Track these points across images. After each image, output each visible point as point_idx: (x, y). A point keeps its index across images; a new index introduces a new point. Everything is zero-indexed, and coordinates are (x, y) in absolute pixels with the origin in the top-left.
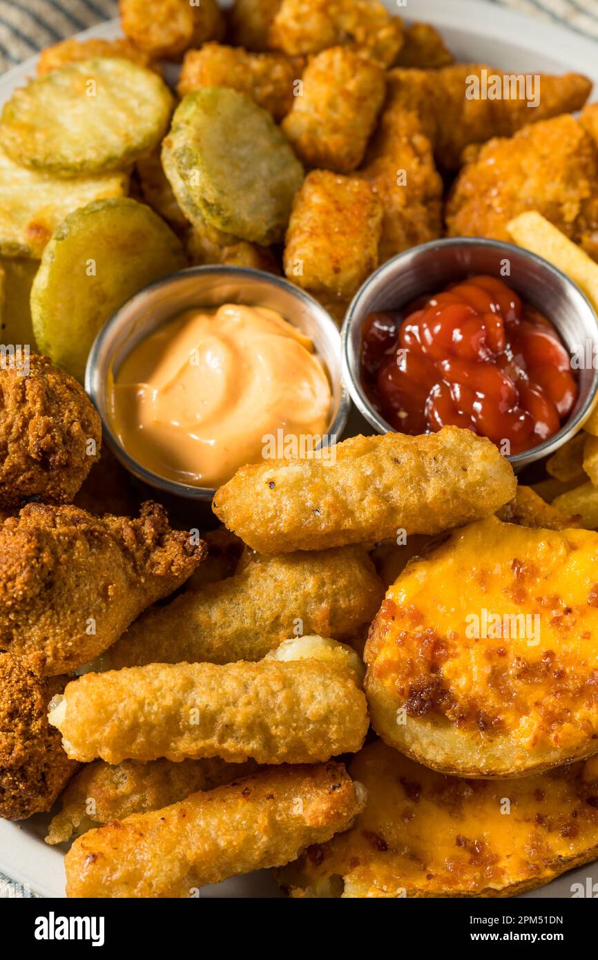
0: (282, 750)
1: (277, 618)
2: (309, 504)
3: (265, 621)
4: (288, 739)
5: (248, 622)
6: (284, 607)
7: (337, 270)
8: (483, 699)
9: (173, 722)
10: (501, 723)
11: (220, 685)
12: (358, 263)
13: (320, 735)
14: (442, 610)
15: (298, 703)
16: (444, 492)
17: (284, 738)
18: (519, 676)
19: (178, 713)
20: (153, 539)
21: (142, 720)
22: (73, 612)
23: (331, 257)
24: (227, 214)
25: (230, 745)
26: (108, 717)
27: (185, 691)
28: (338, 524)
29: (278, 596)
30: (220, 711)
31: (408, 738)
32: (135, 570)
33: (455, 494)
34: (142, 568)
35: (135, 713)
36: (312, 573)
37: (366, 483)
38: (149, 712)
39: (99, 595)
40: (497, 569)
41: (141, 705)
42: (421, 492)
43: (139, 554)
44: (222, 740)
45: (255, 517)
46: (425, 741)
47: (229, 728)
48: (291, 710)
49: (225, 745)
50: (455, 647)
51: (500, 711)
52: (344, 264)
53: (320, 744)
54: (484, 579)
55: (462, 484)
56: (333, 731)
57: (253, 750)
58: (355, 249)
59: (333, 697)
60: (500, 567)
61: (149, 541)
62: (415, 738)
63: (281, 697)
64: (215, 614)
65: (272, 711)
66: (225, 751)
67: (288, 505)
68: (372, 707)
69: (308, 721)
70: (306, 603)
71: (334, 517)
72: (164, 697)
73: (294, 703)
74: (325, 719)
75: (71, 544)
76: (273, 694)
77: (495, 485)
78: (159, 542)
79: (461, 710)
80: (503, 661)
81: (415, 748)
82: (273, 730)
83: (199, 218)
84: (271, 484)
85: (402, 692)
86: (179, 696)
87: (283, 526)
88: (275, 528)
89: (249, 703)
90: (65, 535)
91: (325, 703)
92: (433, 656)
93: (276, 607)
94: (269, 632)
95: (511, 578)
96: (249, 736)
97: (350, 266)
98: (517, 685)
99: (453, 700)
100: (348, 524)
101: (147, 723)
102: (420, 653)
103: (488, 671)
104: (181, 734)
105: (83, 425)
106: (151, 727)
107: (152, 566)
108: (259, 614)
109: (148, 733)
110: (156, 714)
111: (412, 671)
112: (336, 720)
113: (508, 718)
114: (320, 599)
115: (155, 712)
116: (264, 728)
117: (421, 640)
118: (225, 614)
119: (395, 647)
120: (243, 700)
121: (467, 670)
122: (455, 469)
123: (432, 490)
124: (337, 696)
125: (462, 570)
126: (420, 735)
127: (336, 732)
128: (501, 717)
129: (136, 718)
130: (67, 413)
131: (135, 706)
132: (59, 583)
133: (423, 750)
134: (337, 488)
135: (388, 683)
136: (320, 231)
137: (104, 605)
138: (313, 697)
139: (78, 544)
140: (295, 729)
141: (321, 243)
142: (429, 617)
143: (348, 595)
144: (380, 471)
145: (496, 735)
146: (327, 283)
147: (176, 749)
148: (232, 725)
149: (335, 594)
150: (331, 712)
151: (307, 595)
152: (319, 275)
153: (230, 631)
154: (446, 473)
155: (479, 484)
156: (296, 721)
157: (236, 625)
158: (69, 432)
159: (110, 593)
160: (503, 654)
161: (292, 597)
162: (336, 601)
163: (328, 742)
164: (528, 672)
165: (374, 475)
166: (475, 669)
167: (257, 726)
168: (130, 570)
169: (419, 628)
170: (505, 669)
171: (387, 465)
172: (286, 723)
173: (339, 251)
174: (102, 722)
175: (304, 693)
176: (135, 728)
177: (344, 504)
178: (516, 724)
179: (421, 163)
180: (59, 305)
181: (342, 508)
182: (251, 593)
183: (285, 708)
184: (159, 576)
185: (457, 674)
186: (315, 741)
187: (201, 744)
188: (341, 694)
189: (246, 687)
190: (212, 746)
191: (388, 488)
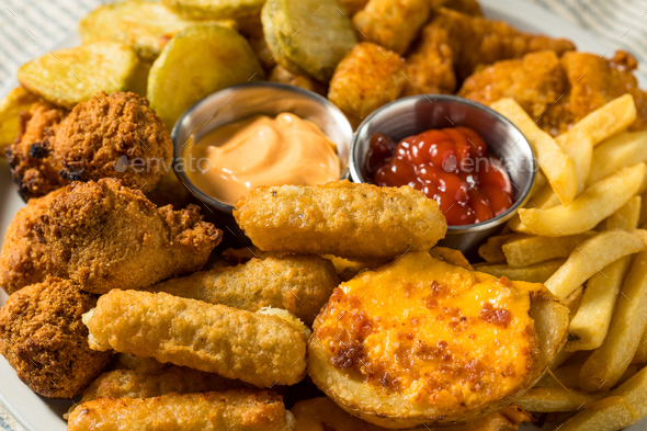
0: (238, 366)
1: (260, 291)
2: (297, 210)
3: (251, 291)
4: (243, 358)
5: (239, 290)
6: (266, 284)
7: (362, 97)
8: (389, 364)
9: (164, 328)
10: (398, 383)
11: (204, 311)
12: (378, 96)
13: (266, 361)
14: (374, 301)
15: (255, 334)
16: (392, 219)
17: (240, 356)
18: (418, 354)
19: (169, 322)
20: (187, 223)
21: (143, 320)
22: (115, 243)
23: (359, 86)
24: (295, 46)
25: (201, 353)
26: (121, 313)
27: (178, 310)
28: (314, 227)
29: (264, 277)
30: (199, 326)
31: (329, 381)
32: (169, 237)
33: (400, 224)
34: (174, 237)
35: (139, 314)
36: (291, 266)
37: (339, 204)
38: (150, 317)
39: (136, 238)
40: (421, 284)
41: (145, 311)
42: (376, 218)
43: (173, 229)
44: (197, 349)
45: (258, 213)
46: (341, 385)
47: (203, 341)
48: (249, 338)
49: (198, 353)
50: (377, 327)
51: (399, 374)
52: (367, 94)
53: (265, 367)
54: (409, 288)
55: (406, 217)
56: (276, 359)
57: (217, 361)
58: (378, 87)
59: (281, 335)
60: (423, 284)
61: (183, 223)
62: (335, 382)
63: (244, 327)
64: (218, 282)
65: (236, 335)
66: (197, 357)
67: (282, 208)
68: (309, 355)
69: (260, 348)
70: (282, 285)
71: (311, 221)
72: (162, 309)
73: (253, 333)
74: (272, 349)
75: (126, 202)
76: (240, 325)
77: (429, 223)
78: (191, 226)
79: (371, 368)
80: (408, 343)
81: (333, 388)
82: (234, 349)
83: (277, 48)
84: (274, 192)
85: (333, 349)
86: (174, 312)
87: (276, 222)
88: (271, 223)
89: (221, 326)
90: (124, 195)
91: (274, 337)
92: (361, 330)
93: (260, 283)
94: (252, 300)
95: (428, 292)
96: (215, 350)
97: (372, 96)
98: (414, 360)
99: (367, 361)
100: (320, 226)
101: (146, 323)
102: (352, 327)
103: (397, 345)
104: (169, 338)
105: (157, 139)
106: (149, 327)
107: (181, 238)
108: (248, 286)
109: (145, 332)
110: (154, 319)
111: (343, 337)
112: (279, 351)
113: (404, 380)
114: (292, 284)
115: (154, 318)
116: (227, 346)
117: (354, 317)
118: (224, 282)
119: (335, 320)
120: (218, 323)
121: (381, 342)
122: (404, 207)
123: (383, 217)
124: (284, 336)
125: (395, 280)
126: (339, 380)
127: (278, 360)
128: (399, 379)
129: (139, 318)
130: (148, 128)
131: (140, 310)
132: (110, 222)
133: (339, 391)
134: (319, 205)
135: (324, 342)
136: (356, 70)
137: (138, 246)
138: (267, 332)
139: (131, 203)
140: (250, 352)
141: (356, 77)
142: (364, 305)
143: (313, 286)
144: (352, 199)
145: (393, 392)
146: (354, 106)
147: (163, 349)
148: (206, 338)
149: (304, 283)
150: (278, 345)
151: (284, 280)
152: (349, 98)
153: (225, 293)
154: (397, 209)
155: (418, 219)
156: (251, 346)
157: (230, 290)
158: (146, 140)
159: (145, 238)
160: (411, 338)
161: (274, 279)
162: (304, 288)
163: (271, 367)
164: (424, 351)
165: (346, 201)
166: (387, 344)
167: (222, 344)
168: (165, 236)
169: (356, 310)
170: (409, 348)
171: (358, 197)
172: (243, 345)
173: (367, 85)
174: (115, 316)
175: (261, 328)
176: (136, 326)
177: (321, 214)
178: (408, 385)
179: (442, 62)
180: (167, 81)
181: (318, 216)
182: (246, 272)
183: (245, 335)
184: (184, 246)
185: (374, 344)
186: (262, 365)
187: (181, 348)
188: (288, 335)
189: (222, 316)
190: (188, 352)
191: (354, 210)
